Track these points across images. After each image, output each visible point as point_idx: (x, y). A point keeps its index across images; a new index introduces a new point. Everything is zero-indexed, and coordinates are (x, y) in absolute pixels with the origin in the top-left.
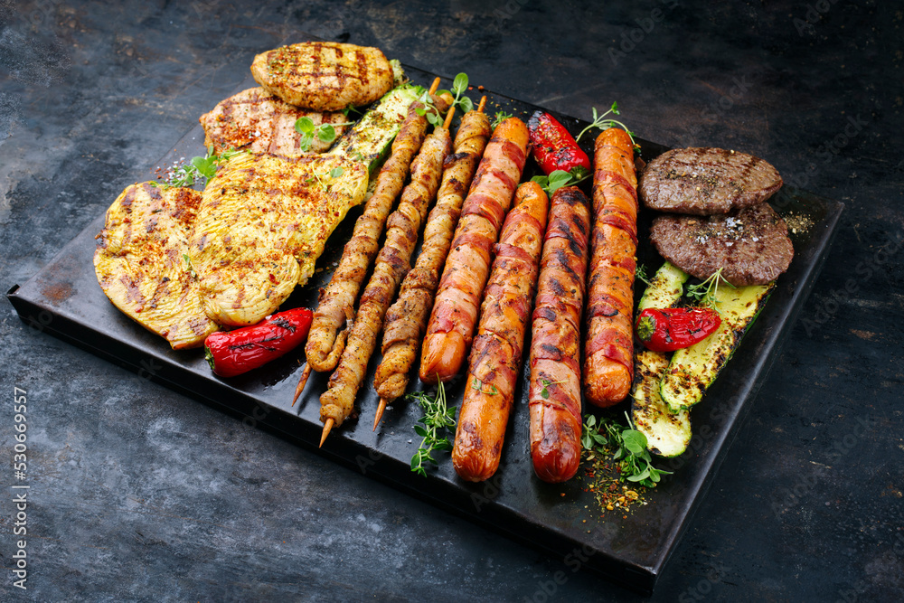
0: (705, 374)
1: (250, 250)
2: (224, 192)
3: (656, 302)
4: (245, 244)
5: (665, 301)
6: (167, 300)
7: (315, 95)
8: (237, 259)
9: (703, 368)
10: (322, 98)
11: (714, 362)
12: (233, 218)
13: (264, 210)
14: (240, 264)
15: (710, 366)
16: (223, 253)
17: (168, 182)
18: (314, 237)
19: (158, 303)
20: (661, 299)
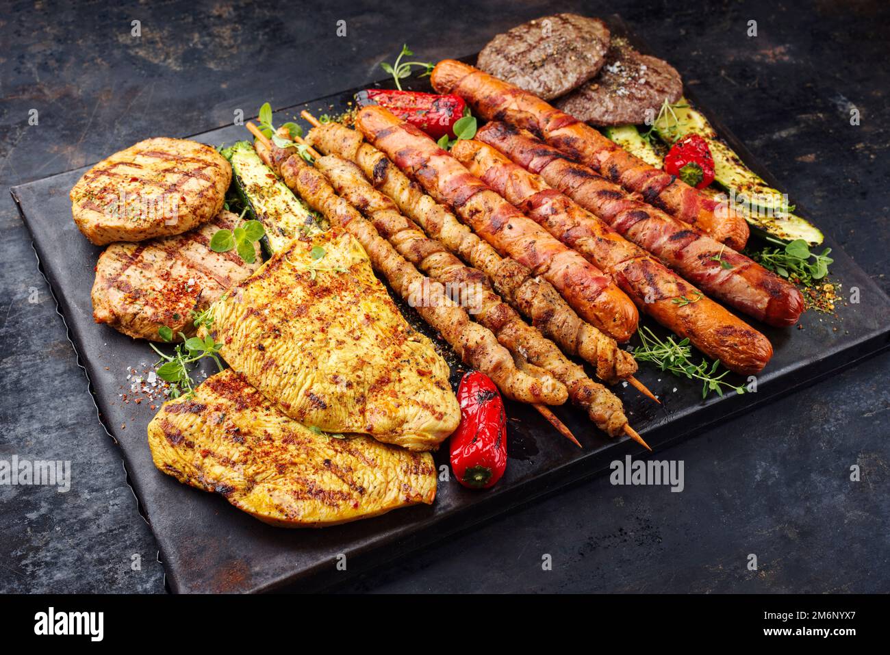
1: (368, 370)
2: (261, 348)
4: (355, 369)
6: (360, 475)
7: (202, 206)
8: (367, 387)
9: (741, 175)
10: (209, 204)
11: (737, 166)
12: (309, 360)
13: (323, 330)
14: (375, 387)
15: (740, 171)
16: (351, 393)
17: (155, 398)
18: (391, 315)
19: (358, 485)
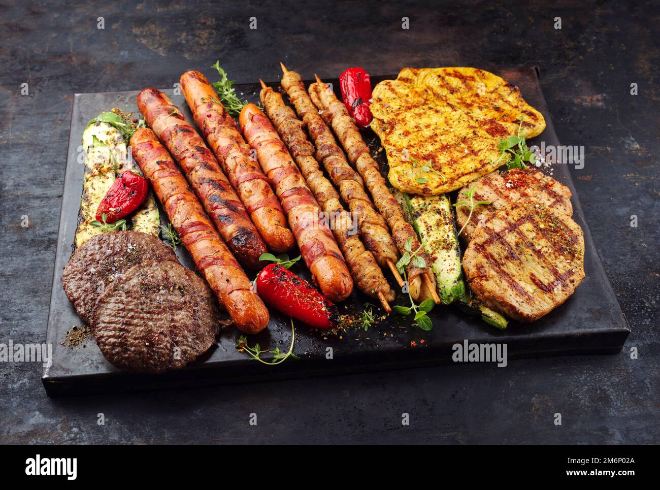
0: (91, 182)
3: (149, 218)
5: (142, 222)
9: (94, 187)
11: (90, 195)
15: (90, 191)
20: (146, 222)
